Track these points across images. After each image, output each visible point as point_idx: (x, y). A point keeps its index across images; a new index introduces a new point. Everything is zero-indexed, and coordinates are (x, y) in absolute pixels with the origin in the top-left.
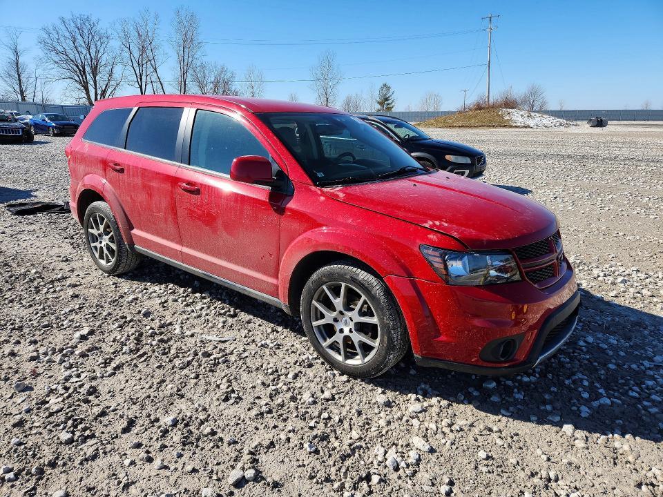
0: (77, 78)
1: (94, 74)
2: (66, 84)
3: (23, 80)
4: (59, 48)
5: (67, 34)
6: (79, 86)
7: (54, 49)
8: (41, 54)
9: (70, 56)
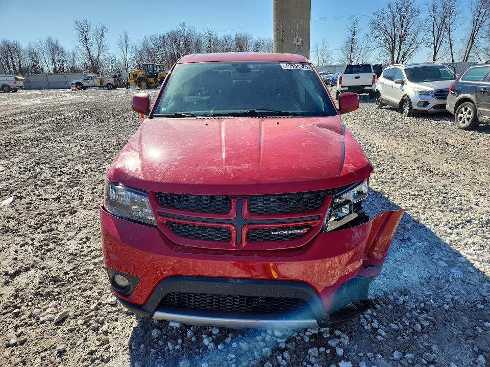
0: (388, 46)
1: (401, 41)
2: (379, 51)
3: (354, 50)
4: (383, 25)
5: (390, 14)
6: (388, 52)
7: (379, 26)
8: (369, 31)
9: (388, 30)
